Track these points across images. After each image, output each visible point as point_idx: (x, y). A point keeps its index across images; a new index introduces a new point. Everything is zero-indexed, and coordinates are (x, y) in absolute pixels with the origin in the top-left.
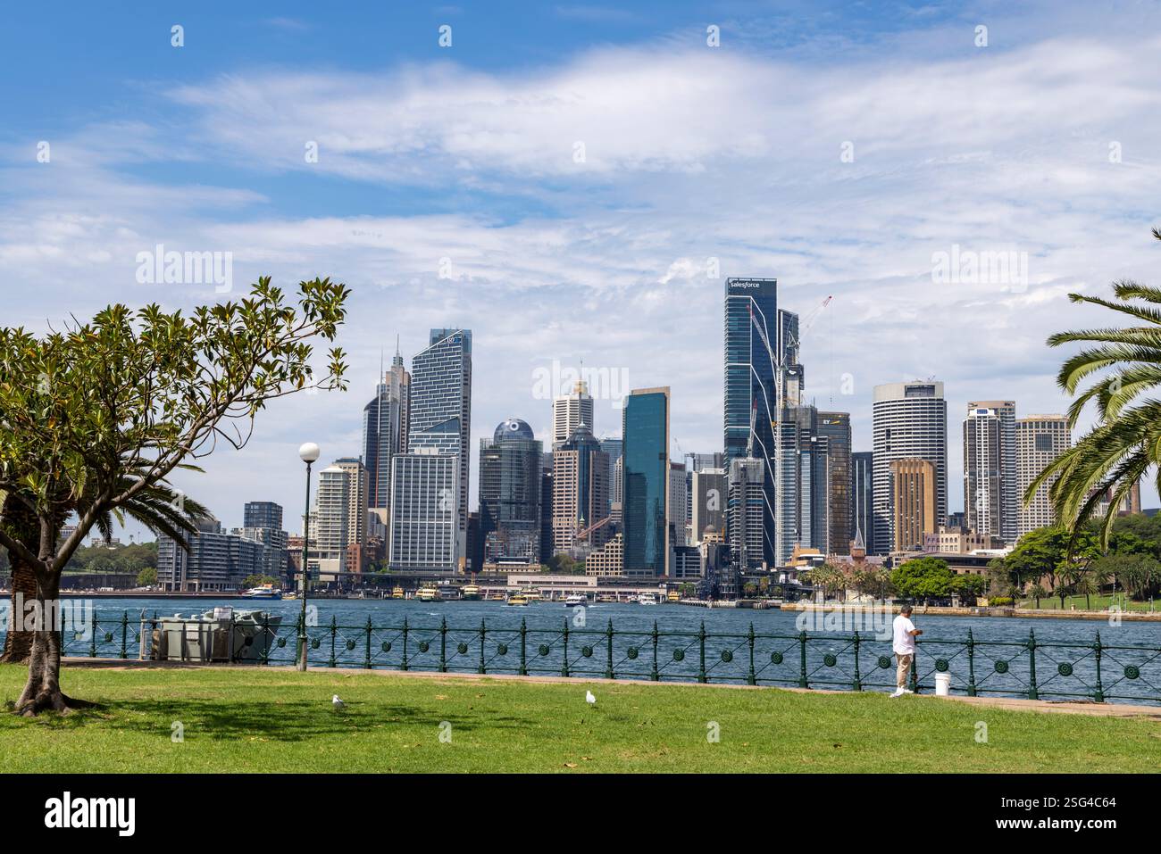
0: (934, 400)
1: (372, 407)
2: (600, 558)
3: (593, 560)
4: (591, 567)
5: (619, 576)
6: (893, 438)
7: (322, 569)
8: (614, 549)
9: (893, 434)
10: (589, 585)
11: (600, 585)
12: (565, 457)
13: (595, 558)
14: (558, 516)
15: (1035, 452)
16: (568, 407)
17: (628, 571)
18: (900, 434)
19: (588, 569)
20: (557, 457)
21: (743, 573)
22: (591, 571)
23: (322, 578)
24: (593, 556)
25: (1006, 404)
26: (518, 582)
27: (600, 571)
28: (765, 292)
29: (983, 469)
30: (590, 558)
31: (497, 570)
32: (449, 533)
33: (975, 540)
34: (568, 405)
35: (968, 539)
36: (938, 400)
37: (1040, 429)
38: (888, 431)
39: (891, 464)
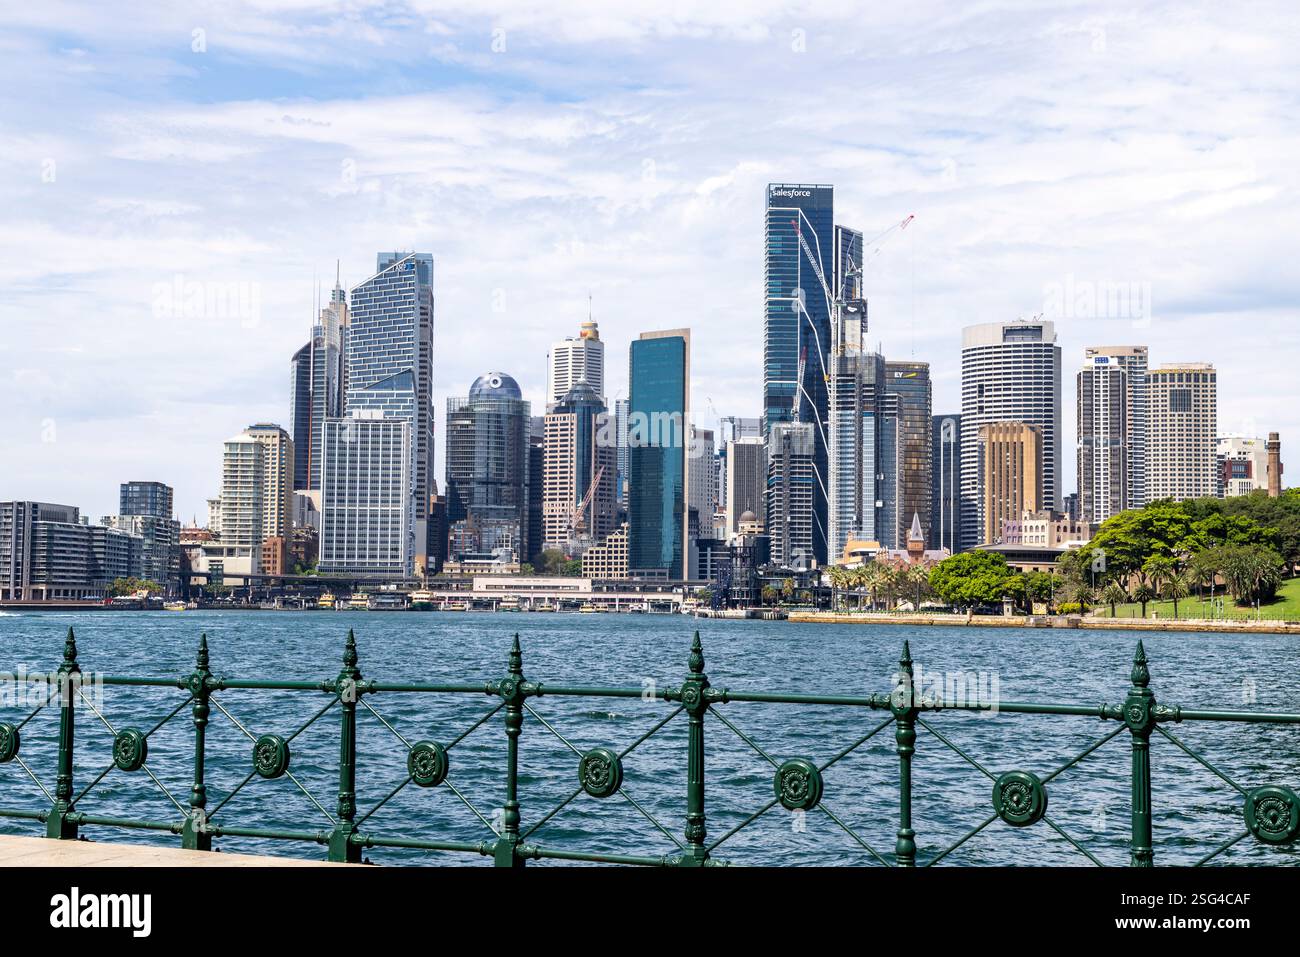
0: (1040, 345)
1: (303, 356)
2: (600, 555)
3: (591, 558)
4: (589, 567)
5: (625, 578)
6: (986, 396)
7: (226, 571)
8: (619, 543)
9: (987, 390)
10: (581, 589)
11: (597, 590)
12: (559, 422)
13: (594, 555)
14: (550, 500)
15: (1168, 413)
16: (570, 357)
17: (635, 571)
18: (996, 390)
19: (585, 569)
20: (548, 423)
21: (761, 573)
22: (588, 572)
23: (227, 582)
24: (591, 552)
25: (1136, 351)
26: (487, 587)
27: (599, 572)
28: (819, 202)
29: (1102, 436)
30: (588, 555)
31: (462, 570)
32: (398, 522)
33: (1069, 529)
34: (570, 353)
35: (1059, 527)
36: (1046, 345)
37: (1176, 383)
38: (981, 386)
39: (981, 428)
